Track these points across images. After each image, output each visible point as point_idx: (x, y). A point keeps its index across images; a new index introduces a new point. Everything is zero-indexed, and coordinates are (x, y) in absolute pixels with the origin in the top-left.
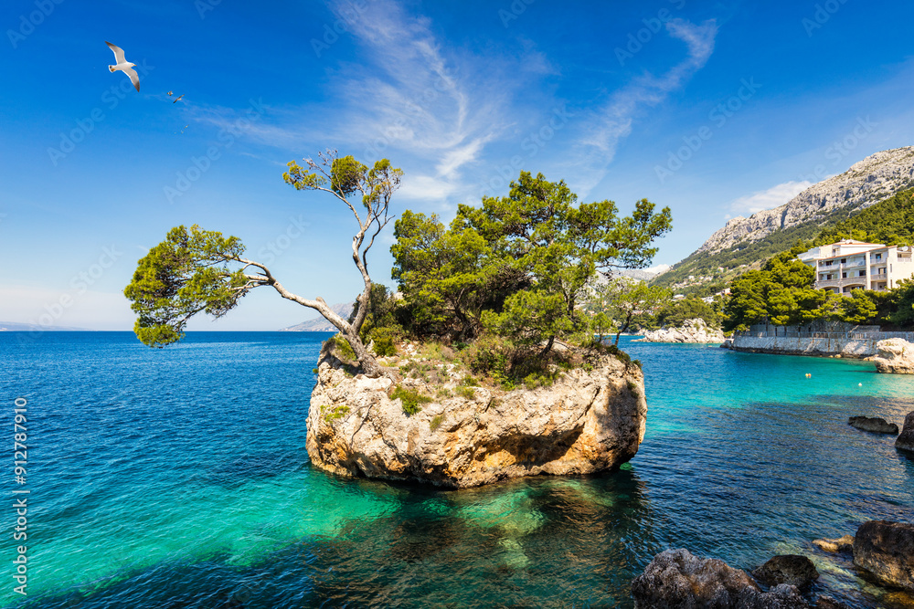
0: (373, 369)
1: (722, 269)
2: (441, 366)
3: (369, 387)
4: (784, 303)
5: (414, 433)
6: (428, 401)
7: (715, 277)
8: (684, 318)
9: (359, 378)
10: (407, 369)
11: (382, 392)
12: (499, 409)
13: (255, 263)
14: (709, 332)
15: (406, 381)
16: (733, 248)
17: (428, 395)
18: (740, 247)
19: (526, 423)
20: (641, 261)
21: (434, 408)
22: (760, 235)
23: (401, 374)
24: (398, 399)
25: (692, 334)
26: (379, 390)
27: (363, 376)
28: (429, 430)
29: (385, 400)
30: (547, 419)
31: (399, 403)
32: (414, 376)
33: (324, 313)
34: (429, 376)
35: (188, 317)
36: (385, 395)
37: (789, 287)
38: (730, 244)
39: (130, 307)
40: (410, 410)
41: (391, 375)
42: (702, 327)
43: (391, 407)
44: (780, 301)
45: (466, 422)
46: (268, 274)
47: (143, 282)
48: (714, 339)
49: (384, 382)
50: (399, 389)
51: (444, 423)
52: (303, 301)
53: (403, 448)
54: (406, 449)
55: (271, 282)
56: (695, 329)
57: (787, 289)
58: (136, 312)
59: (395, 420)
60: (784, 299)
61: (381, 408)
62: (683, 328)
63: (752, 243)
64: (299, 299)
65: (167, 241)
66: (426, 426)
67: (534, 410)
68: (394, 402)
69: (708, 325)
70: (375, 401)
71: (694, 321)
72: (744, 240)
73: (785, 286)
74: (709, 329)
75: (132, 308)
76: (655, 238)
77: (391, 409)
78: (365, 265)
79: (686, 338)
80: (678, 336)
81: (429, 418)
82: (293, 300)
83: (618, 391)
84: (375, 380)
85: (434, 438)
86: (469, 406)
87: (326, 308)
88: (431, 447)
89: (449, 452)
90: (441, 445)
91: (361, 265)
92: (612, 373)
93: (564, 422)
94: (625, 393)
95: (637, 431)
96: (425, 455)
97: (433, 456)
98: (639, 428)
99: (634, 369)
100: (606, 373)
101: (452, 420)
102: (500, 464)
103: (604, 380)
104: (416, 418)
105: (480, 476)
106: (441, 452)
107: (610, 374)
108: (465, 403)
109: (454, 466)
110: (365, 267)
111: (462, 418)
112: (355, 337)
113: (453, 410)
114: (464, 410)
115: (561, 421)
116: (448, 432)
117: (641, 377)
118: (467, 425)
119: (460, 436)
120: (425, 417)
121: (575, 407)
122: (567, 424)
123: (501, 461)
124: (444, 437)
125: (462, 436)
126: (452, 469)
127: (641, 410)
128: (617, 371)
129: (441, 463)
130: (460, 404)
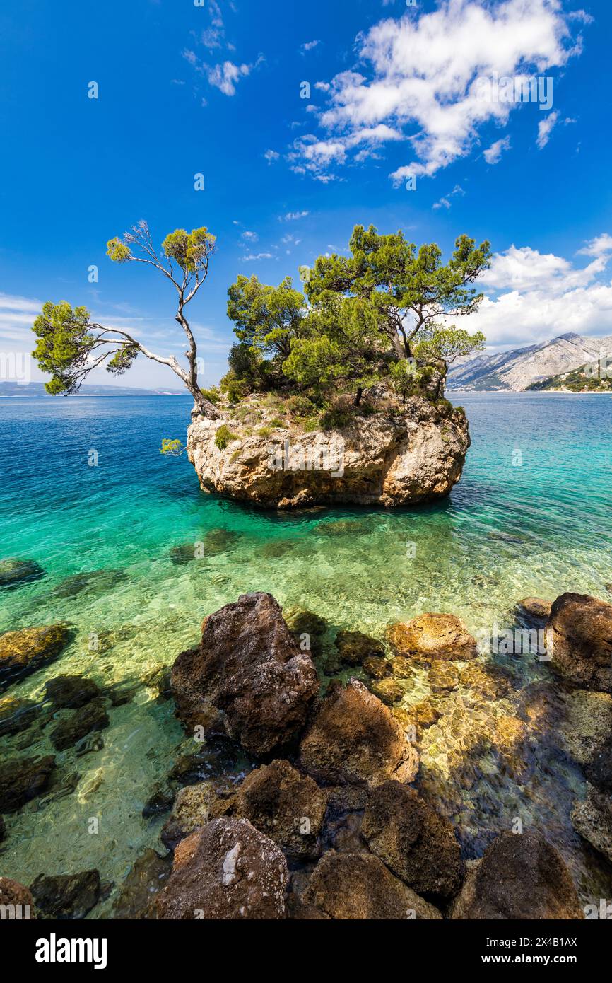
3: (208, 427)
5: (222, 463)
6: (235, 439)
11: (213, 431)
15: (231, 422)
17: (237, 434)
21: (237, 444)
23: (232, 417)
26: (212, 429)
27: (206, 418)
28: (230, 461)
29: (214, 438)
32: (238, 419)
33: (173, 368)
34: (248, 418)
36: (215, 433)
40: (222, 445)
41: (225, 418)
45: (261, 457)
49: (218, 424)
50: (224, 429)
51: (241, 457)
52: (158, 359)
53: (218, 474)
55: (136, 345)
59: (214, 453)
61: (210, 443)
64: (156, 357)
66: (229, 459)
70: (208, 438)
78: (187, 325)
81: (232, 452)
83: (428, 435)
84: (213, 421)
85: (231, 469)
86: (265, 444)
87: (174, 364)
88: (230, 475)
89: (247, 480)
90: (238, 475)
91: (184, 325)
92: (423, 419)
93: (356, 461)
94: (435, 438)
95: (446, 473)
96: (226, 482)
97: (232, 483)
98: (448, 469)
99: (457, 415)
100: (417, 418)
101: (247, 455)
102: (305, 493)
103: (412, 425)
104: (224, 452)
105: (285, 501)
106: (239, 479)
107: (421, 419)
108: (261, 441)
109: (255, 492)
110: (188, 328)
111: (256, 453)
112: (193, 387)
113: (250, 447)
114: (259, 446)
115: (353, 460)
116: (244, 464)
117: (463, 423)
118: (262, 459)
119: (257, 468)
120: (230, 451)
121: (367, 448)
122: (359, 463)
123: (306, 490)
124: (240, 469)
125: (260, 469)
126: (252, 494)
127: (452, 454)
128: (429, 416)
129: (239, 488)
130: (255, 442)
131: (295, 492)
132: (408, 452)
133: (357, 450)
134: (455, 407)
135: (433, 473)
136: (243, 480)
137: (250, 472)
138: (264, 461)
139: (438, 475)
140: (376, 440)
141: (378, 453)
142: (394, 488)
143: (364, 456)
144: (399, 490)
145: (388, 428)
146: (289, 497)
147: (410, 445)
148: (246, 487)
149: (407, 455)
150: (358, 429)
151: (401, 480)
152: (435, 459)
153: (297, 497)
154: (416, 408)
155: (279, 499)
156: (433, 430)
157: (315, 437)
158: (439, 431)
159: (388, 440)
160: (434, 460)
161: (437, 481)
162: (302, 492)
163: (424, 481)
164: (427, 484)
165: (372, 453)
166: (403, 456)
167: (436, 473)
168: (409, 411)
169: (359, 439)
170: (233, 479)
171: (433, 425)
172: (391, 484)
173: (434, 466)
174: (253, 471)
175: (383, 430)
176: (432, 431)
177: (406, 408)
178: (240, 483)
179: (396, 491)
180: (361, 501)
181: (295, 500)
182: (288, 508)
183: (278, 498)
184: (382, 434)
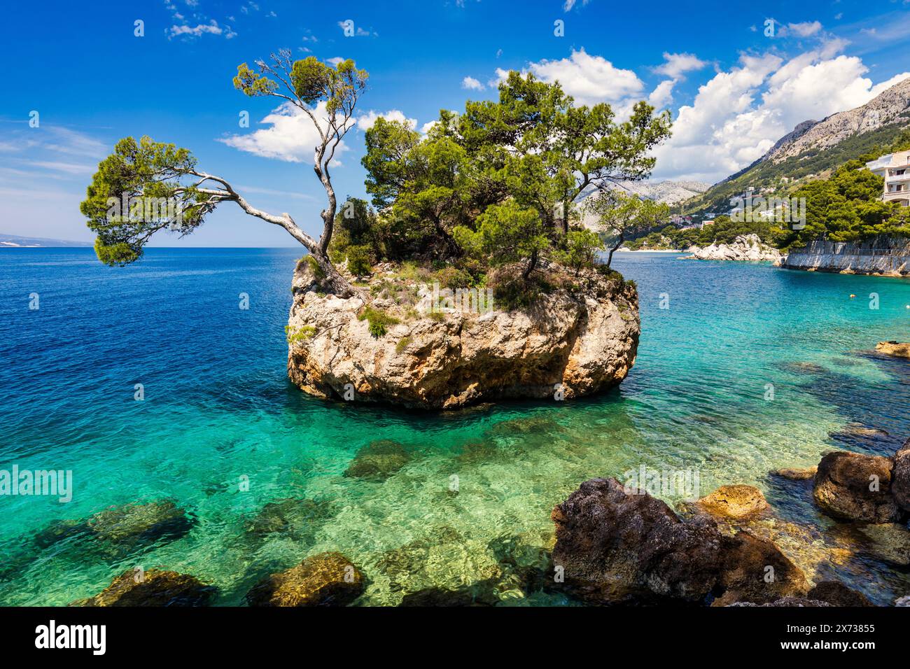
0: (343, 289)
1: (786, 179)
2: (413, 286)
3: (339, 308)
4: (845, 218)
5: (381, 354)
6: (396, 322)
7: (779, 188)
8: (737, 234)
9: (329, 298)
10: (378, 289)
11: (352, 313)
12: (471, 331)
13: (213, 177)
14: (763, 249)
15: (376, 301)
16: (801, 155)
17: (396, 317)
18: (808, 154)
19: (500, 346)
20: (640, 173)
21: (401, 330)
22: (834, 141)
23: (373, 294)
24: (367, 320)
25: (744, 251)
26: (348, 311)
27: (334, 297)
28: (394, 352)
29: (354, 322)
30: (522, 342)
31: (367, 324)
32: (385, 297)
33: (290, 230)
34: (400, 296)
35: (150, 234)
36: (354, 316)
37: (852, 199)
38: (798, 151)
39: (86, 224)
40: (378, 332)
41: (361, 295)
42: (756, 244)
43: (359, 329)
44: (841, 215)
45: (434, 345)
46: (229, 189)
47: (96, 198)
48: (768, 256)
49: (354, 303)
50: (368, 310)
51: (410, 345)
52: (268, 218)
53: (370, 370)
54: (373, 371)
55: (234, 197)
56: (748, 246)
57: (850, 202)
58: (93, 230)
59: (363, 342)
60: (846, 213)
61: (350, 329)
62: (735, 244)
63: (822, 149)
64: (264, 214)
65: (115, 154)
66: (392, 349)
67: (508, 333)
68: (362, 323)
69: (763, 242)
70: (344, 322)
71: (748, 237)
72: (814, 146)
73: (848, 197)
74: (764, 245)
75: (89, 226)
76: (654, 147)
77: (359, 330)
78: (329, 178)
79: (738, 256)
80: (729, 253)
81: (396, 340)
82: (257, 216)
83: (607, 312)
84: (345, 301)
85: (400, 361)
86: (438, 328)
87: (291, 225)
88: (396, 370)
89: (416, 375)
90: (407, 368)
91: (324, 178)
92: (601, 294)
93: (542, 346)
94: (614, 316)
95: (626, 356)
96: (391, 378)
97: (399, 379)
98: (628, 352)
99: (629, 290)
100: (595, 294)
101: (418, 343)
102: (475, 388)
103: (591, 302)
104: (383, 340)
105: (453, 400)
106: (407, 374)
107: (599, 295)
108: (434, 325)
109: (423, 389)
110: (329, 181)
111: (430, 340)
112: (323, 256)
113: (420, 332)
114: (432, 332)
115: (538, 344)
116: (415, 354)
117: (635, 298)
118: (435, 348)
119: (428, 358)
120: (392, 339)
121: (554, 330)
122: (545, 348)
123: (476, 384)
124: (410, 360)
125: (431, 359)
126: (420, 392)
127: (631, 334)
128: (606, 292)
129: (408, 385)
130: (428, 326)
131: (463, 388)
132: (587, 333)
133: (543, 333)
134: (626, 280)
135: (615, 356)
136: (413, 375)
137: (419, 364)
138: (437, 350)
139: (620, 359)
140: (562, 320)
141: (563, 335)
142: (577, 377)
143: (550, 339)
144: (583, 378)
145: (572, 306)
146: (457, 395)
147: (590, 325)
148: (415, 384)
149: (587, 337)
150: (544, 308)
151: (585, 366)
152: (618, 341)
153: (466, 393)
154: (593, 282)
155: (447, 397)
156: (611, 307)
157: (495, 318)
158: (616, 308)
159: (572, 320)
160: (616, 341)
161: (618, 366)
162: (472, 387)
163: (607, 367)
164: (610, 369)
165: (559, 335)
166: (583, 338)
167: (618, 356)
168: (585, 286)
169: (546, 319)
170: (400, 374)
171: (610, 302)
172: (573, 371)
173: (617, 348)
174: (424, 363)
175: (567, 309)
176: (611, 309)
177: (581, 282)
178: (410, 379)
179: (579, 380)
180: (536, 394)
181: (463, 397)
182: (455, 407)
183: (444, 396)
184: (566, 313)
